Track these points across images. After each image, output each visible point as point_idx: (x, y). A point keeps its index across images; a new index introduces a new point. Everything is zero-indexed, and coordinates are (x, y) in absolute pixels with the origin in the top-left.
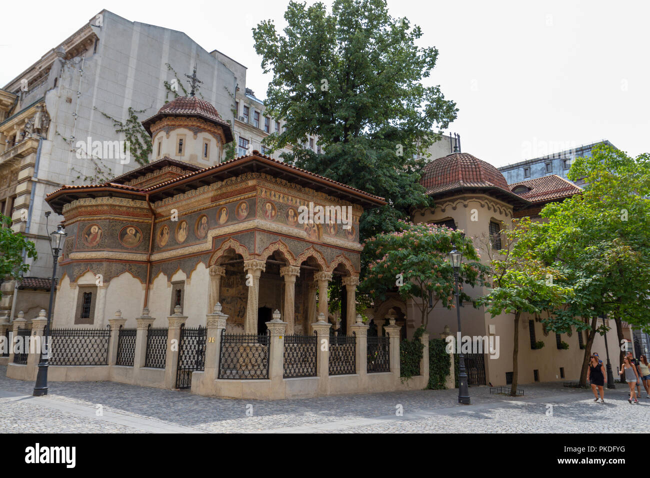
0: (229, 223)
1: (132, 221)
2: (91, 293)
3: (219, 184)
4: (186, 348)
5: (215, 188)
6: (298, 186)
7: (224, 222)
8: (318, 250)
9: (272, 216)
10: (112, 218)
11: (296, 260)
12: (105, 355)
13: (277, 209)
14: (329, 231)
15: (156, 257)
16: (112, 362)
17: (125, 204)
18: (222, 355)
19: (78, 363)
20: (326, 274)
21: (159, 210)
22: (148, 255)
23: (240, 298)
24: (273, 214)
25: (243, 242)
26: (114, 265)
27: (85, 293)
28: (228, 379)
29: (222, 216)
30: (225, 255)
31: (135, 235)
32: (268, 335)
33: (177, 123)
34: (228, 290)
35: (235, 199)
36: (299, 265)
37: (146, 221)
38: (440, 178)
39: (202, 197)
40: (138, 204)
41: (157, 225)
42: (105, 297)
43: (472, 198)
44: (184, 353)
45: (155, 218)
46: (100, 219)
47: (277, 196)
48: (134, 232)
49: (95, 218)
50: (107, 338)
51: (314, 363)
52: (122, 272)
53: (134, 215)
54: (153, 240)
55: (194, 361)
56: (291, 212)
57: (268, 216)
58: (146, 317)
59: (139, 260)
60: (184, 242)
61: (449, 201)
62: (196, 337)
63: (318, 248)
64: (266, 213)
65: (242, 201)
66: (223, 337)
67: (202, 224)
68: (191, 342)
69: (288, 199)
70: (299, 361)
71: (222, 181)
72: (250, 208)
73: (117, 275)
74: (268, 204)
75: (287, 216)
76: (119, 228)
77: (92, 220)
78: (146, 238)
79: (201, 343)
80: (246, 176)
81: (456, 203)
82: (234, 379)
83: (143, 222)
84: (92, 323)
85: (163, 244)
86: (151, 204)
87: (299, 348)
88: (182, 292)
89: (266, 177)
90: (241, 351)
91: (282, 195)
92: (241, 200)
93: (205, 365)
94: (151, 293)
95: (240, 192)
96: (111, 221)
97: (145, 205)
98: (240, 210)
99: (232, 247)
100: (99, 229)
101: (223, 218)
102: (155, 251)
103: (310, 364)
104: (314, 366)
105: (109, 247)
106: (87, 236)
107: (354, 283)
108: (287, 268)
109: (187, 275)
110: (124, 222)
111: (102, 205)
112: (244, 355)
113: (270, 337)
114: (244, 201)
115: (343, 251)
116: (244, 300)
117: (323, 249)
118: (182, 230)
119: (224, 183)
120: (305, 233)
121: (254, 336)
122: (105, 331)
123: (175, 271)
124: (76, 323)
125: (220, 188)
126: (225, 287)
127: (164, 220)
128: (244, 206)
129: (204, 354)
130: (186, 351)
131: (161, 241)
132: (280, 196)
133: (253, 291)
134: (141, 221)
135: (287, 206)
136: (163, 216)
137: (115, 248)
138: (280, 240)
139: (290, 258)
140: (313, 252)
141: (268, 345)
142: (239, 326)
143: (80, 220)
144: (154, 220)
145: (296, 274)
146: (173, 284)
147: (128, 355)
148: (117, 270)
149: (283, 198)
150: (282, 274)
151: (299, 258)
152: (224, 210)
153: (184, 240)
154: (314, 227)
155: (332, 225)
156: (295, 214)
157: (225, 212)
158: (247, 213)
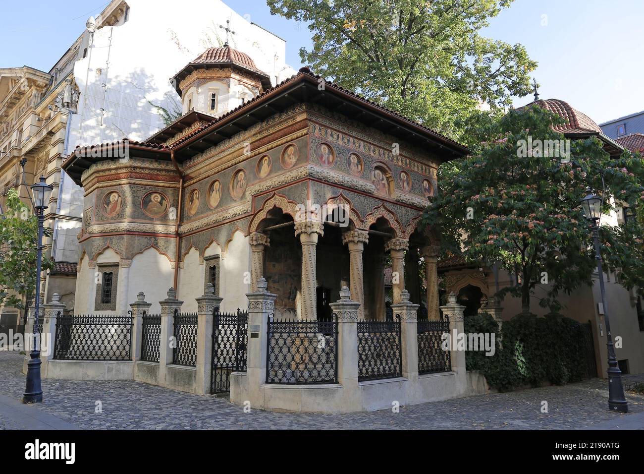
0: (272, 175)
1: (157, 186)
2: (111, 273)
3: (257, 128)
4: (222, 340)
5: (253, 132)
7: (266, 175)
8: (390, 209)
9: (329, 162)
10: (134, 182)
11: (362, 221)
12: (127, 348)
13: (335, 153)
14: (402, 186)
15: (185, 229)
16: (136, 357)
17: (147, 165)
18: (270, 350)
19: (96, 358)
20: (401, 241)
21: (188, 172)
22: (177, 227)
23: (290, 276)
24: (331, 160)
25: (292, 198)
26: (137, 238)
27: (105, 274)
28: (280, 383)
29: (263, 167)
30: (269, 217)
31: (161, 203)
32: (334, 321)
33: (209, 75)
34: (274, 266)
35: (280, 142)
36: (368, 228)
37: (173, 185)
39: (237, 147)
40: (163, 165)
41: (186, 189)
42: (128, 278)
44: (219, 347)
45: (184, 182)
46: (120, 185)
47: (335, 136)
48: (159, 199)
49: (114, 183)
50: (129, 327)
51: (397, 360)
52: (147, 247)
53: (158, 179)
54: (182, 208)
55: (233, 356)
56: (353, 158)
57: (324, 162)
58: (172, 301)
59: (166, 232)
60: (217, 207)
62: (234, 325)
63: (390, 207)
64: (322, 158)
65: (288, 144)
66: (272, 326)
67: (238, 182)
68: (228, 332)
70: (373, 357)
71: (262, 121)
72: (300, 152)
73: (142, 251)
74: (324, 146)
75: (349, 164)
76: (142, 194)
77: (111, 186)
79: (241, 333)
80: (293, 110)
82: (288, 383)
83: (169, 187)
84: (114, 309)
85: (193, 212)
86: (179, 165)
87: (372, 339)
88: (217, 270)
90: (298, 343)
91: (341, 135)
92: (287, 142)
93: (247, 362)
94: (182, 272)
95: (285, 133)
96: (132, 186)
97: (171, 166)
98: (286, 156)
99: (277, 206)
100: (119, 196)
101: (265, 169)
102: (185, 221)
103: (392, 360)
104: (397, 363)
106: (106, 206)
108: (352, 232)
109: (222, 247)
110: (148, 187)
111: (121, 168)
112: (301, 350)
113: (337, 323)
116: (295, 279)
117: (396, 209)
118: (214, 192)
120: (374, 187)
121: (315, 323)
122: (126, 318)
123: (208, 244)
124: (97, 309)
125: (259, 132)
127: (194, 183)
128: (291, 150)
129: (246, 349)
130: (222, 343)
131: (190, 208)
132: (338, 137)
133: (309, 262)
134: (167, 185)
135: (349, 150)
136: (192, 178)
137: (138, 218)
138: (341, 194)
139: (355, 219)
140: (384, 213)
141: (334, 334)
142: (290, 311)
143: (98, 188)
144: (183, 184)
145: (363, 240)
146: (206, 260)
147: (154, 349)
148: (141, 245)
149: (343, 139)
150: (345, 241)
151: (367, 219)
152: (266, 160)
153: (217, 204)
154: (383, 180)
155: (405, 178)
156: (359, 162)
157: (266, 162)
158: (296, 158)
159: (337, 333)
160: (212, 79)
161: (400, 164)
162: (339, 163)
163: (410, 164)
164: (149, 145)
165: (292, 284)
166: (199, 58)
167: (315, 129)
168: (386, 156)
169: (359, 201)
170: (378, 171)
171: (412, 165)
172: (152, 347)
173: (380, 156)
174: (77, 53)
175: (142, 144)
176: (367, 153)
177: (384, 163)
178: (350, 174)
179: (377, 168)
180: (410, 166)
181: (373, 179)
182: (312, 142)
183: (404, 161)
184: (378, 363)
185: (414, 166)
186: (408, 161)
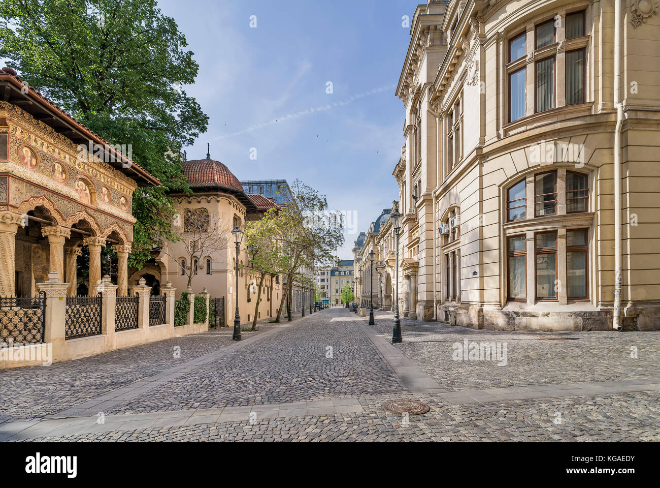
6: (68, 141)
8: (92, 214)
9: (31, 165)
11: (65, 220)
13: (39, 158)
14: (103, 198)
20: (101, 239)
24: (34, 163)
32: (42, 297)
36: (70, 227)
38: (197, 175)
43: (224, 196)
56: (58, 167)
57: (27, 164)
61: (205, 195)
64: (24, 159)
74: (26, 149)
75: (54, 170)
81: (210, 198)
87: (83, 309)
91: (45, 144)
103: (94, 323)
104: (98, 325)
107: (128, 251)
108: (54, 228)
115: (117, 220)
117: (97, 215)
120: (77, 194)
132: (43, 144)
138: (44, 195)
139: (58, 217)
140: (86, 216)
141: (42, 307)
145: (65, 235)
149: (48, 147)
150: (46, 234)
151: (69, 219)
154: (85, 190)
155: (106, 192)
156: (64, 171)
159: (45, 306)
161: (102, 180)
162: (43, 168)
163: (111, 182)
168: (90, 171)
169: (62, 203)
170: (81, 182)
171: (113, 184)
173: (85, 170)
176: (72, 165)
177: (88, 177)
178: (54, 180)
179: (82, 179)
180: (111, 184)
181: (77, 187)
185: (115, 184)
186: (109, 179)
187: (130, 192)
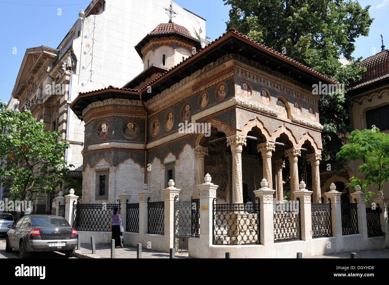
0: (210, 105)
1: (131, 117)
3: (199, 72)
5: (195, 77)
7: (205, 106)
9: (248, 96)
10: (116, 115)
11: (271, 136)
13: (252, 89)
14: (296, 112)
15: (151, 145)
17: (124, 104)
18: (215, 222)
21: (150, 107)
22: (145, 144)
23: (221, 175)
24: (249, 93)
26: (119, 153)
28: (222, 244)
29: (203, 101)
31: (134, 129)
33: (160, 42)
34: (211, 168)
35: (214, 83)
36: (274, 141)
37: (141, 117)
39: (184, 87)
40: (134, 103)
41: (150, 120)
42: (115, 178)
45: (148, 114)
46: (107, 117)
47: (252, 77)
48: (133, 127)
49: (104, 116)
52: (126, 158)
53: (131, 113)
54: (148, 132)
56: (264, 92)
57: (245, 95)
59: (138, 148)
60: (172, 129)
64: (243, 92)
65: (220, 84)
66: (215, 206)
67: (185, 112)
69: (261, 80)
70: (279, 227)
71: (201, 69)
72: (228, 89)
73: (122, 161)
74: (244, 84)
75: (261, 96)
76: (121, 123)
77: (102, 118)
78: (142, 131)
80: (223, 59)
82: (228, 244)
83: (139, 118)
84: (107, 198)
86: (144, 103)
88: (173, 172)
89: (241, 58)
91: (255, 76)
92: (219, 82)
94: (149, 174)
95: (218, 76)
96: (115, 118)
97: (139, 103)
98: (219, 92)
99: (214, 127)
100: (107, 125)
101: (204, 102)
102: (150, 140)
105: (115, 139)
106: (99, 132)
107: (319, 158)
108: (265, 144)
109: (176, 157)
111: (107, 106)
114: (222, 83)
115: (308, 130)
116: (225, 177)
117: (292, 127)
118: (169, 120)
119: (203, 70)
122: (116, 204)
123: (165, 155)
124: (96, 199)
125: (200, 76)
126: (209, 165)
127: (155, 115)
128: (222, 88)
131: (153, 132)
134: (137, 117)
135: (261, 86)
136: (154, 112)
138: (257, 118)
139: (266, 134)
140: (285, 130)
142: (222, 199)
143: (93, 120)
144: (147, 116)
145: (272, 148)
146: (165, 166)
147: (134, 224)
148: (122, 157)
149: (257, 79)
150: (260, 150)
151: (274, 134)
152: (204, 95)
153: (171, 128)
154: (283, 107)
155: (298, 106)
156: (268, 95)
157: (205, 97)
158: (226, 93)
160: (162, 45)
161: (294, 96)
162: (255, 96)
163: (301, 96)
164: (125, 90)
165: (222, 181)
166: (154, 31)
167: (238, 72)
168: (285, 90)
169: (268, 122)
172: (133, 223)
173: (281, 90)
174: (74, 34)
175: (121, 89)
176: (273, 88)
177: (284, 96)
178: (262, 104)
180: (301, 98)
182: (237, 81)
183: (297, 94)
184: (283, 231)
185: (303, 97)
186: (299, 94)
187: (316, 102)
